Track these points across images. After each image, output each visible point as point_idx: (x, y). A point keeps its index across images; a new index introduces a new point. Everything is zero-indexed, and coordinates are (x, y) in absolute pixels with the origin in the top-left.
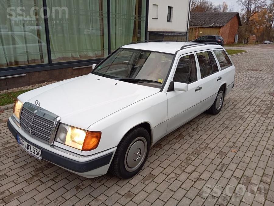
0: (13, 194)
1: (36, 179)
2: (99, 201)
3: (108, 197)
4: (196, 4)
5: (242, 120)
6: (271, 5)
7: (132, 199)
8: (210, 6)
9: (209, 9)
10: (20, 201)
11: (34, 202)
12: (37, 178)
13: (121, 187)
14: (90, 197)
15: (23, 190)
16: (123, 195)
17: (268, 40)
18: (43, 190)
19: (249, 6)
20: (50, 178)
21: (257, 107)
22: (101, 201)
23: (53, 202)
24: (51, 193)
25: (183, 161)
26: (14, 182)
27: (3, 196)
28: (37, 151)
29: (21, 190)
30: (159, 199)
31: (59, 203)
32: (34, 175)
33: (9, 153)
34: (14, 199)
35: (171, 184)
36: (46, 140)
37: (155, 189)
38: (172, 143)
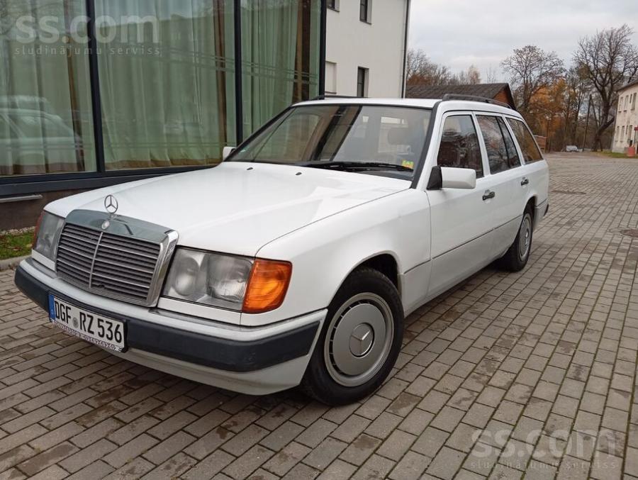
0: (45, 453)
1: (102, 415)
2: (290, 459)
3: (311, 448)
4: (411, 71)
5: (582, 279)
6: (572, 71)
7: (377, 449)
8: (442, 76)
9: (439, 82)
10: (66, 470)
11: (107, 469)
12: (106, 412)
13: (339, 425)
14: (263, 451)
15: (72, 443)
16: (349, 441)
17: (573, 145)
18: (128, 440)
19: (528, 73)
20: (142, 411)
21: (606, 255)
22: (295, 458)
23: (162, 467)
24: (153, 447)
25: (477, 365)
26: (43, 426)
27: (15, 460)
28: (109, 329)
29: (66, 443)
30: (446, 446)
31: (180, 468)
32: (96, 407)
33: (17, 361)
34: (48, 465)
35: (466, 412)
36: (138, 295)
37: (428, 426)
38: (438, 328)
